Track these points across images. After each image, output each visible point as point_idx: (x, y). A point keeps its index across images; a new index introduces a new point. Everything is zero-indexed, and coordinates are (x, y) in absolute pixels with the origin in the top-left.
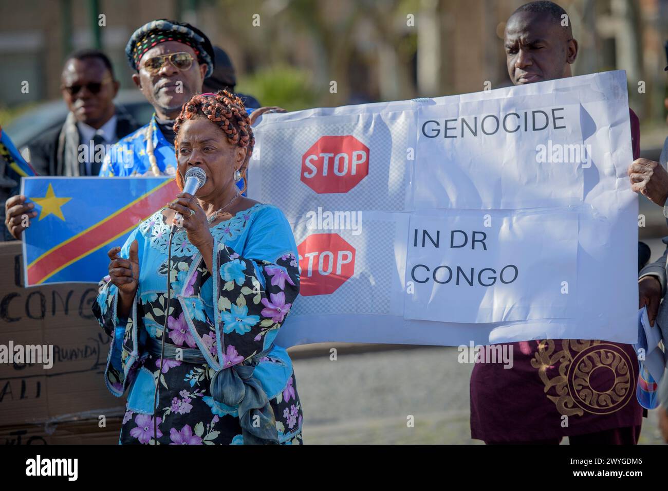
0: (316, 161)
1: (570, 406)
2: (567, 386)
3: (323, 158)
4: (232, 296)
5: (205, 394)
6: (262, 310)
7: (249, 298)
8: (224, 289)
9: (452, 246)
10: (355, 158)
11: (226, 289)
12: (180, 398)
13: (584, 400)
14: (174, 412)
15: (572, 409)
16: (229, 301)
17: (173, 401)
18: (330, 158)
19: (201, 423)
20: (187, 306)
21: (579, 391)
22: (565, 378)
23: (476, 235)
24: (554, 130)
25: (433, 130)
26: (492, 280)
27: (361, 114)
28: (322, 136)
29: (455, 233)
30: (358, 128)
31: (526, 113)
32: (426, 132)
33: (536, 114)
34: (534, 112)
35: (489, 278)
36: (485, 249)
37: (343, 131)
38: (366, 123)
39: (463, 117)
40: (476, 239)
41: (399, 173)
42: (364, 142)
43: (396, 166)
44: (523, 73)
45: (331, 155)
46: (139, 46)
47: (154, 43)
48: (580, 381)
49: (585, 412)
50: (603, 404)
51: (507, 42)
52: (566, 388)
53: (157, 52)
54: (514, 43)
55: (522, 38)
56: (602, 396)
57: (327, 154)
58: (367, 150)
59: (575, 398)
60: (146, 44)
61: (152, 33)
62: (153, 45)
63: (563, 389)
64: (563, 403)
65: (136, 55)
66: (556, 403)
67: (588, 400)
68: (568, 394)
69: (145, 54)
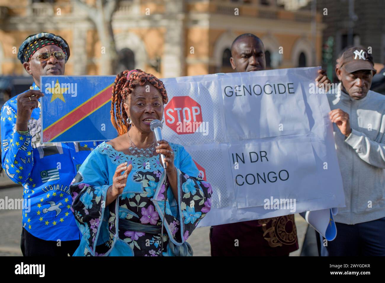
0: (172, 113)
1: (275, 242)
3: (176, 111)
4: (187, 202)
5: (163, 251)
6: (202, 208)
7: (197, 202)
8: (183, 198)
9: (252, 162)
10: (194, 111)
11: (185, 198)
13: (283, 238)
15: (276, 243)
16: (186, 204)
18: (180, 111)
21: (280, 234)
22: (273, 228)
23: (262, 153)
24: (289, 94)
25: (230, 92)
26: (275, 178)
27: (191, 83)
28: (173, 96)
29: (251, 154)
30: (191, 91)
31: (274, 85)
32: (226, 93)
33: (279, 85)
34: (278, 85)
35: (273, 177)
36: (268, 160)
37: (183, 93)
38: (195, 88)
39: (244, 85)
40: (262, 156)
41: (218, 119)
42: (196, 101)
43: (216, 115)
44: (254, 68)
45: (180, 109)
46: (32, 46)
47: (43, 44)
48: (280, 229)
49: (283, 244)
50: (291, 239)
51: (243, 52)
52: (273, 233)
53: (45, 50)
54: (250, 52)
55: (255, 50)
56: (290, 235)
57: (178, 108)
58: (199, 106)
59: (278, 238)
60: (37, 45)
61: (40, 39)
62: (43, 46)
63: (272, 233)
64: (272, 241)
65: (29, 51)
66: (269, 241)
67: (284, 238)
68: (275, 236)
69: (37, 51)
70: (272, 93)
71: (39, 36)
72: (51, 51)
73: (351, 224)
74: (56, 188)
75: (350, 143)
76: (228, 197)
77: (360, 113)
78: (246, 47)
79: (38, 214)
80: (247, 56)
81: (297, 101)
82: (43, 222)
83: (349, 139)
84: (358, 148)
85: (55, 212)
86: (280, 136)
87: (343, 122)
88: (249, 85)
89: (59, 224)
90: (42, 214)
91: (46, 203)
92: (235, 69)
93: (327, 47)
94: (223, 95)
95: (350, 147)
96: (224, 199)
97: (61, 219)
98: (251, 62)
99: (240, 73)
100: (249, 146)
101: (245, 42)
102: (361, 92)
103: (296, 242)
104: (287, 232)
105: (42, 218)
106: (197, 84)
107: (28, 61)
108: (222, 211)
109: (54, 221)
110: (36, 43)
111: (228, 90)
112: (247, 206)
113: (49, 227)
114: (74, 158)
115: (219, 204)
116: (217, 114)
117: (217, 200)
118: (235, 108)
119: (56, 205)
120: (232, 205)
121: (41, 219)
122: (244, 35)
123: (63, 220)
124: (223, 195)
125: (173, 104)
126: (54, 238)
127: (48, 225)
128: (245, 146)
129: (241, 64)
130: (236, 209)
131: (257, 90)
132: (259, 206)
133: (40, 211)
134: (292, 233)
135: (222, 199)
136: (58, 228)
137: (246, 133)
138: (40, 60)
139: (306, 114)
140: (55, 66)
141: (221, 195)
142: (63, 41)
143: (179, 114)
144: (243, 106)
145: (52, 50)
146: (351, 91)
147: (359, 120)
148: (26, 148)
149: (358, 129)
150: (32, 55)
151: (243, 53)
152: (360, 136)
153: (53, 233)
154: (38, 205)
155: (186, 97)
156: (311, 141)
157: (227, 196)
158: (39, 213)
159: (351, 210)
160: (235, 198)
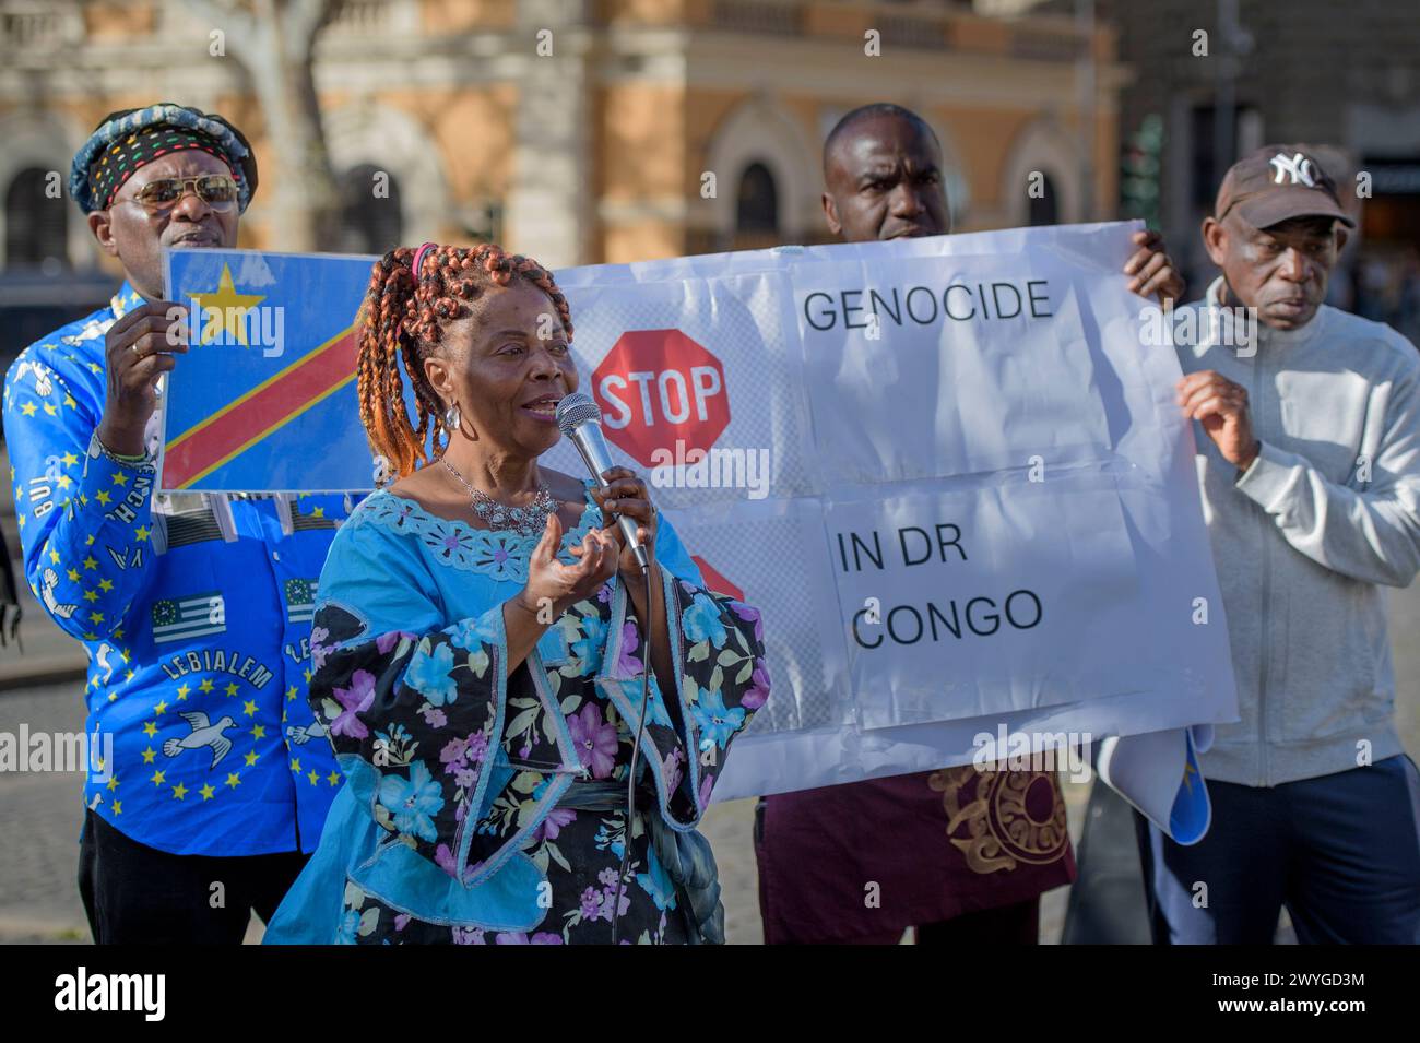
0: (622, 389)
1: (990, 855)
2: (984, 819)
3: (636, 384)
4: (703, 672)
5: (639, 871)
6: (743, 695)
7: (730, 674)
8: (689, 660)
9: (908, 563)
10: (698, 383)
11: (693, 660)
12: (600, 887)
13: (1017, 840)
14: (589, 917)
15: (994, 857)
16: (696, 684)
17: (583, 896)
18: (649, 382)
19: (647, 932)
20: (631, 698)
21: (1007, 826)
22: (984, 805)
23: (943, 530)
24: (1034, 320)
25: (824, 313)
26: (993, 621)
27: (684, 281)
28: (623, 331)
29: (906, 534)
30: (685, 312)
31: (980, 286)
32: (813, 318)
33: (998, 289)
34: (994, 286)
35: (986, 618)
36: (965, 558)
37: (658, 320)
38: (701, 301)
39: (873, 288)
40: (945, 540)
41: (784, 412)
42: (707, 347)
43: (776, 398)
44: (908, 226)
45: (650, 375)
46: (119, 154)
47: (158, 149)
48: (1009, 807)
49: (1018, 861)
50: (1046, 844)
51: (866, 170)
52: (983, 822)
53: (166, 169)
54: (893, 171)
55: (908, 163)
56: (1043, 831)
57: (642, 374)
58: (717, 364)
59: (1000, 838)
60: (137, 150)
61: (149, 130)
62: (157, 154)
63: (979, 824)
64: (978, 852)
65: (108, 172)
66: (966, 851)
67: (1023, 840)
68: (988, 833)
69: (138, 172)
70: (975, 317)
71: (142, 119)
72: (185, 173)
73: (1262, 784)
74: (212, 665)
75: (1255, 492)
76: (826, 691)
77: (1289, 386)
78: (875, 152)
79: (146, 761)
80: (882, 185)
81: (1064, 345)
82: (166, 790)
83: (1251, 478)
84: (1283, 510)
85: (208, 750)
86: (1009, 469)
87: (1226, 417)
88: (891, 287)
89: (224, 794)
90: (162, 760)
91: (176, 718)
92: (841, 231)
93: (1141, 153)
94: (802, 326)
95: (1256, 509)
96: (812, 699)
97: (230, 775)
98: (896, 206)
99: (858, 246)
100: (896, 506)
101: (874, 135)
102: (1298, 299)
103: (1063, 853)
104: (1032, 818)
105: (163, 773)
106: (707, 286)
107: (105, 206)
108: (808, 740)
109: (206, 786)
110: (133, 144)
111: (817, 305)
112: (897, 721)
113: (186, 805)
114: (276, 556)
115: (795, 717)
116: (780, 392)
117: (788, 701)
118: (844, 370)
119: (211, 726)
120: (842, 718)
121: (159, 777)
122: (868, 108)
123: (239, 779)
124: (810, 682)
125: (624, 361)
126: (208, 843)
127: (182, 797)
128: (881, 507)
129: (860, 214)
130: (859, 734)
131: (920, 305)
132: (937, 719)
133: (153, 750)
134: (1050, 821)
135: (805, 699)
136: (223, 809)
137: (887, 461)
138: (145, 207)
139: (1097, 393)
140: (199, 228)
141: (802, 684)
142: (232, 135)
143: (645, 393)
144: (874, 364)
145: (192, 168)
146: (1261, 297)
147: (1287, 410)
148: (133, 515)
149: (1283, 442)
150: (116, 187)
151: (866, 176)
152: (1292, 465)
153: (200, 827)
154: (145, 728)
155: (669, 332)
156: (1116, 485)
157: (824, 686)
158: (149, 756)
159: (1262, 732)
160: (854, 695)
